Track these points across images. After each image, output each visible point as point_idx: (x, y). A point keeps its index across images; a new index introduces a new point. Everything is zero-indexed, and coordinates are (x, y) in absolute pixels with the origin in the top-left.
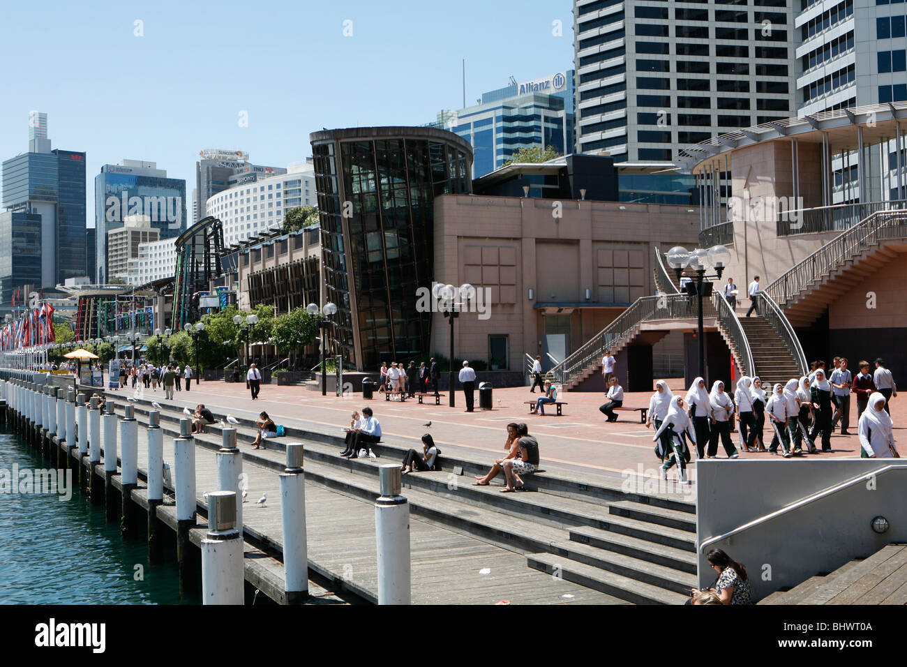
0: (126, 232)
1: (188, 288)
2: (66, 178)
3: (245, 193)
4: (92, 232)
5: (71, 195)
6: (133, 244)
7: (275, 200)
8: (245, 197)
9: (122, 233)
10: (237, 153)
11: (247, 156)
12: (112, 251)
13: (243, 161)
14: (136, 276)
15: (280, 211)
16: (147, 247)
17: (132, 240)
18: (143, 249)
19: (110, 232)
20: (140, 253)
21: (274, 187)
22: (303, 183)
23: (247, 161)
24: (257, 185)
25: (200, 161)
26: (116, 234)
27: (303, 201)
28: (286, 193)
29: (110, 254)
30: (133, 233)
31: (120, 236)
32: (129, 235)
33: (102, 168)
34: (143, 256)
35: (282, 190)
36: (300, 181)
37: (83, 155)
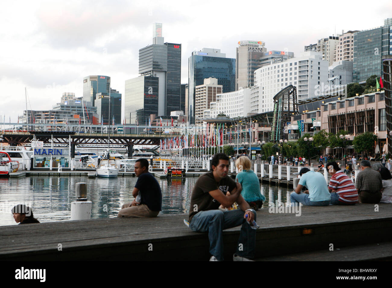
0: (205, 87)
1: (280, 120)
2: (171, 58)
3: (277, 67)
4: (184, 87)
5: (173, 67)
6: (209, 94)
7: (293, 71)
8: (277, 69)
9: (202, 88)
10: (258, 43)
11: (264, 44)
12: (197, 97)
13: (261, 47)
14: (214, 111)
15: (296, 77)
16: (221, 95)
17: (208, 91)
18: (218, 96)
19: (197, 87)
20: (217, 98)
21: (293, 64)
22: (309, 62)
23: (264, 47)
24: (284, 63)
25: (238, 47)
26: (199, 88)
27: (309, 72)
28: (300, 67)
29: (196, 99)
30: (209, 88)
31: (202, 89)
32: (207, 89)
33: (192, 53)
34: (218, 100)
35: (297, 66)
36: (308, 61)
37: (180, 45)
